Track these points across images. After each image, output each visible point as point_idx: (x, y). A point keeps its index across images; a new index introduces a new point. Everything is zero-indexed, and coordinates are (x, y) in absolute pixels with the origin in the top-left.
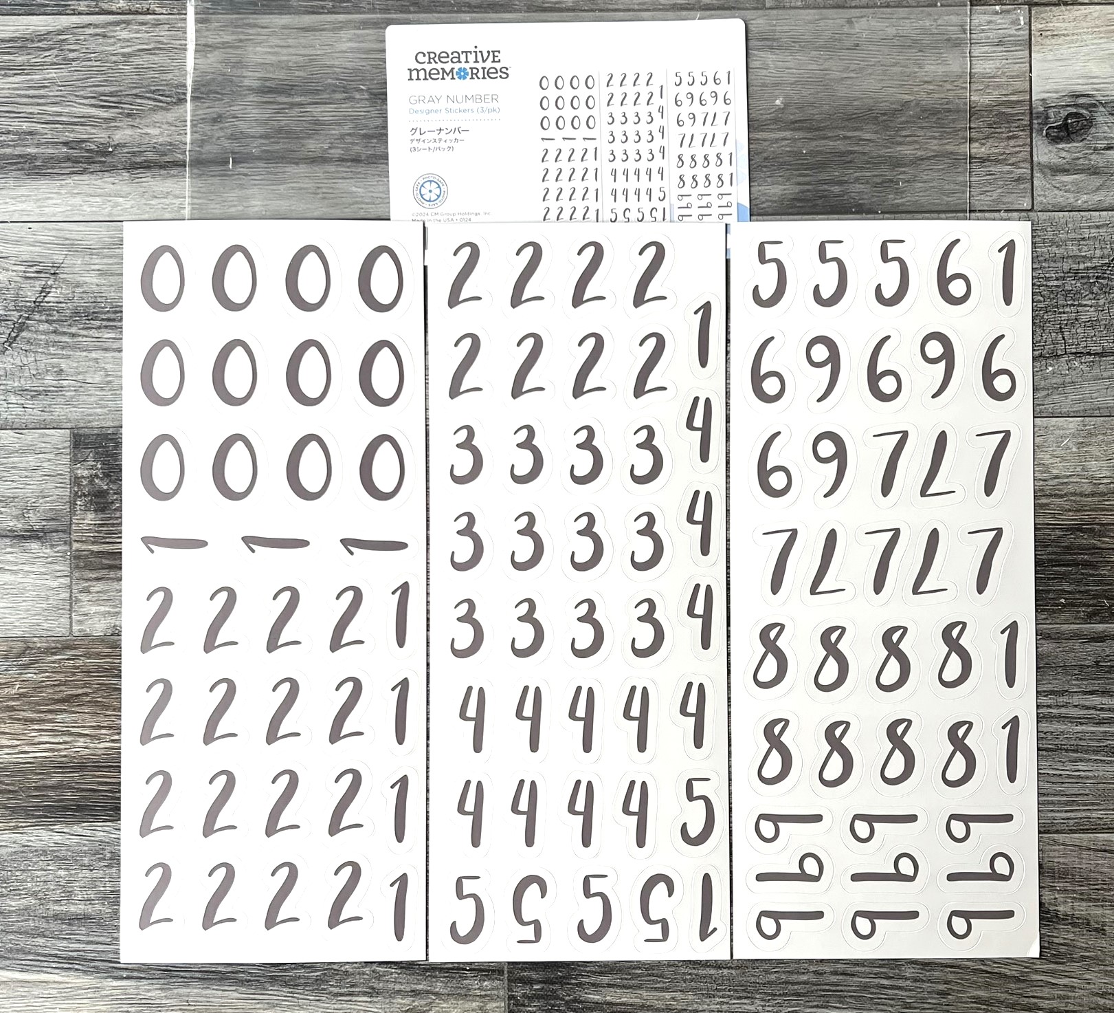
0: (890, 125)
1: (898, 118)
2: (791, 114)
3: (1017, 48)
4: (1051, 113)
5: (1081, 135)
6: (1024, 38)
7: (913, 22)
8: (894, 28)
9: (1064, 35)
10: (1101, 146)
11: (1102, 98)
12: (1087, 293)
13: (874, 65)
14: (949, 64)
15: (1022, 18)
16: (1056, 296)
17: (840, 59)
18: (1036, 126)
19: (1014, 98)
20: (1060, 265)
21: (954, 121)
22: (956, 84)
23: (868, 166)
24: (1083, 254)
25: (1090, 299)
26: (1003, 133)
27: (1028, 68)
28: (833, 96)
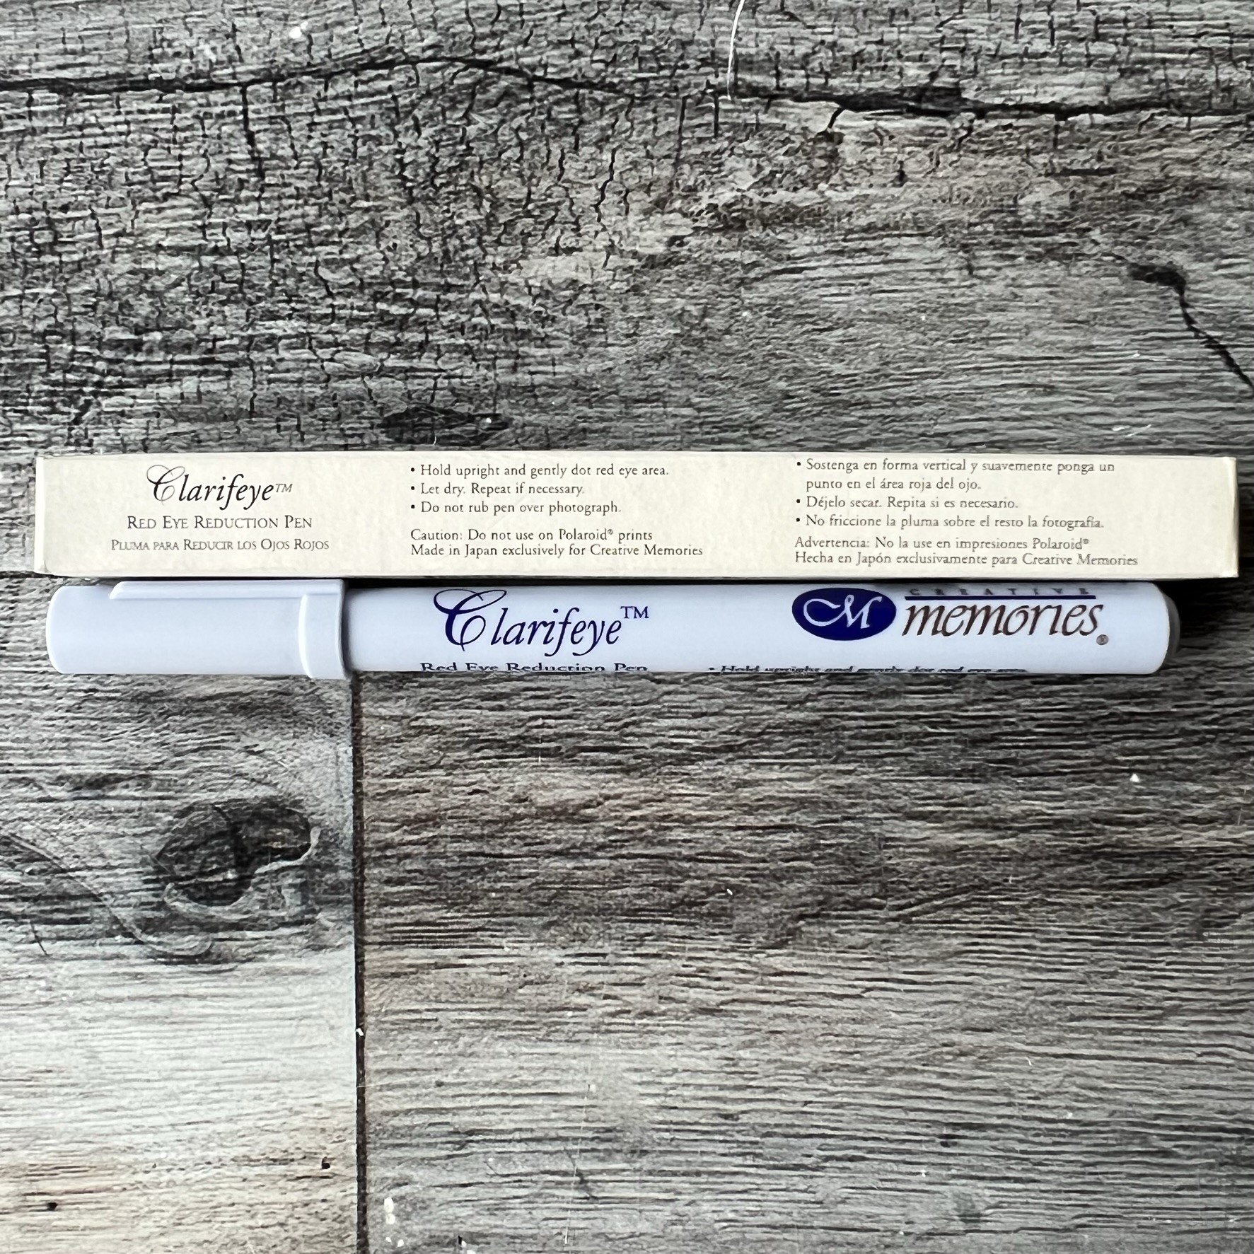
0: (835, 869)
1: (811, 892)
2: (1177, 905)
3: (407, 1121)
4: (292, 905)
5: (190, 829)
6: (384, 1155)
7: (753, 1214)
8: (819, 1196)
9: (249, 1161)
10: (125, 792)
11: (125, 950)
12: (171, 294)
13: (891, 1071)
14: (636, 1070)
15: (391, 1220)
16: (276, 284)
17: (1007, 1093)
18: (344, 860)
19: (414, 955)
20: (263, 391)
21: (620, 879)
22: (613, 1006)
23: (916, 729)
24: (183, 427)
25: (161, 273)
26: (455, 838)
27: (369, 1054)
28: (1031, 969)
